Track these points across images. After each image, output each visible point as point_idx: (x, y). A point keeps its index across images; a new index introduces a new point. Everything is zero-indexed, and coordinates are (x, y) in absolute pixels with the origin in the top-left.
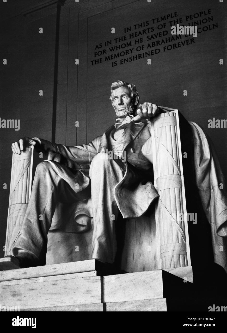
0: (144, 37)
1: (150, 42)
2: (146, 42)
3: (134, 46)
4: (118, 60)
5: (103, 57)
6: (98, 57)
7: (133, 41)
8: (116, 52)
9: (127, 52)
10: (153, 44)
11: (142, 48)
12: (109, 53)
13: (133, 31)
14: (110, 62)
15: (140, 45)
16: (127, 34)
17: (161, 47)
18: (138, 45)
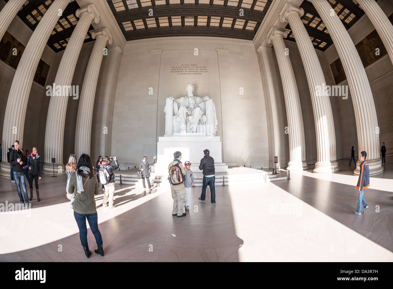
0: (187, 69)
1: (189, 71)
2: (188, 70)
3: (184, 70)
4: (179, 73)
5: (175, 71)
6: (173, 71)
7: (184, 68)
8: (178, 70)
9: (182, 71)
10: (190, 72)
11: (187, 71)
12: (176, 70)
13: (184, 66)
14: (177, 73)
15: (186, 70)
16: (182, 66)
17: (192, 73)
18: (185, 70)
